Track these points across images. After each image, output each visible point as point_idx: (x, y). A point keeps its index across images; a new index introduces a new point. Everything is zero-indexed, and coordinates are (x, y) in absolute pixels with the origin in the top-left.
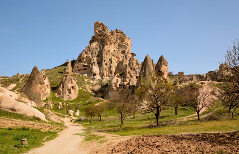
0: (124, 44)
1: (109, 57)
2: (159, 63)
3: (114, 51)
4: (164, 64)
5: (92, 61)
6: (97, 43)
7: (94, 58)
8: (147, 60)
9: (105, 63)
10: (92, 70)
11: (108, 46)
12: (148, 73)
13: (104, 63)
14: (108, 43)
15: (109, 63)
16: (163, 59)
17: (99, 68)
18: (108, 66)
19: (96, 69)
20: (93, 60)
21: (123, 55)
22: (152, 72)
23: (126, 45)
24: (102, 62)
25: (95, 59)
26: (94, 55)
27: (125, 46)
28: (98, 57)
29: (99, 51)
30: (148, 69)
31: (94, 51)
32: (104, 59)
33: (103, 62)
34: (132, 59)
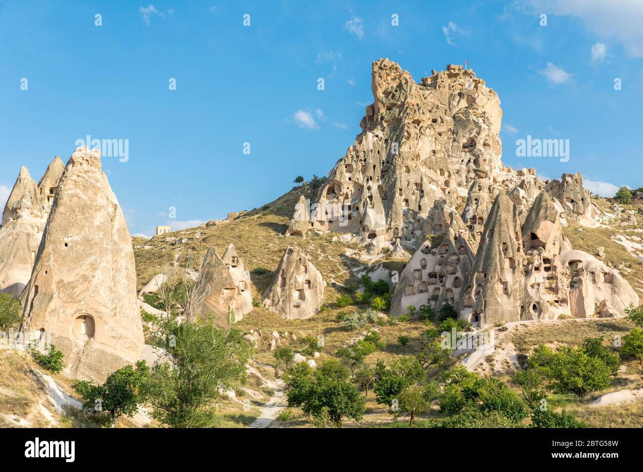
0: (472, 117)
1: (413, 178)
2: (533, 214)
3: (434, 152)
4: (546, 218)
5: (366, 194)
6: (381, 134)
7: (370, 183)
8: (498, 207)
9: (403, 197)
10: (366, 223)
11: (412, 142)
12: (497, 248)
13: (399, 199)
14: (413, 131)
15: (414, 197)
16: (543, 203)
17: (387, 215)
18: (413, 206)
19: (375, 217)
20: (369, 188)
21: (467, 156)
22: (509, 245)
23: (481, 121)
24: (394, 194)
25: (374, 186)
26: (370, 173)
27: (476, 124)
28: (383, 177)
29: (384, 158)
30: (500, 235)
31: (371, 161)
32: (398, 185)
33: (397, 195)
34: (476, 188)
